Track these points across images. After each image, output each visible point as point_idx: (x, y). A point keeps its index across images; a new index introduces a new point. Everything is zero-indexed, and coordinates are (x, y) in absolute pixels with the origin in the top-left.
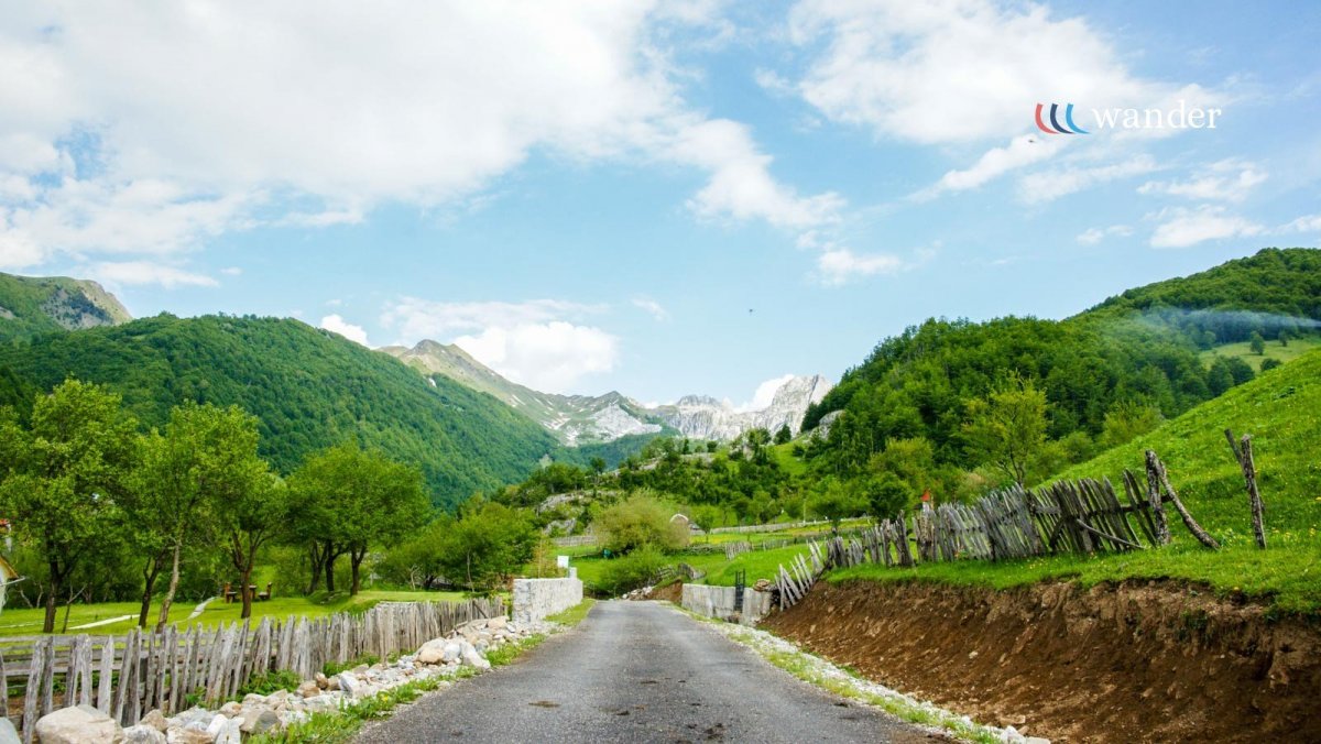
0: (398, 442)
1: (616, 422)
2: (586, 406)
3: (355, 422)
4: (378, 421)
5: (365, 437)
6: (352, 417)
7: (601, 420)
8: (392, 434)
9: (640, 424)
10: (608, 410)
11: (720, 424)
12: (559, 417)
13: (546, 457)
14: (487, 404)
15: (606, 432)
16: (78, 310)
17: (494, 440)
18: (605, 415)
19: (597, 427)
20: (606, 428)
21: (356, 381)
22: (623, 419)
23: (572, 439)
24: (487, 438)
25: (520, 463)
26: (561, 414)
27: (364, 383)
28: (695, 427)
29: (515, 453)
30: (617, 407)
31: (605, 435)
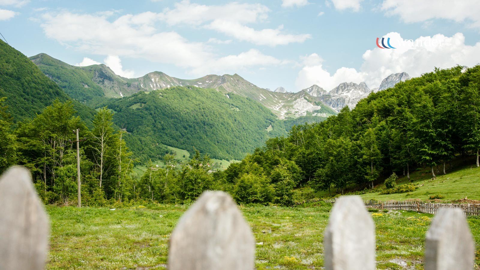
0: (217, 132)
1: (302, 105)
2: (291, 97)
3: (203, 126)
4: (210, 125)
5: (207, 132)
6: (203, 125)
7: (296, 105)
8: (215, 129)
9: (312, 105)
10: (298, 100)
11: (348, 103)
12: (280, 103)
13: (270, 126)
14: (249, 104)
15: (297, 110)
16: (102, 79)
17: (250, 122)
18: (297, 102)
19: (294, 109)
20: (297, 109)
21: (203, 110)
22: (305, 104)
23: (282, 115)
24: (248, 122)
25: (260, 131)
26: (280, 101)
27: (205, 110)
28: (337, 104)
29: (258, 127)
30: (303, 98)
31: (296, 112)
